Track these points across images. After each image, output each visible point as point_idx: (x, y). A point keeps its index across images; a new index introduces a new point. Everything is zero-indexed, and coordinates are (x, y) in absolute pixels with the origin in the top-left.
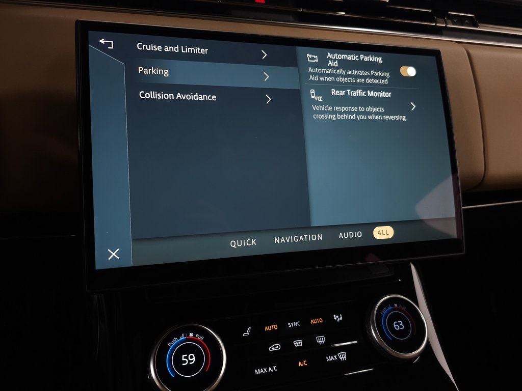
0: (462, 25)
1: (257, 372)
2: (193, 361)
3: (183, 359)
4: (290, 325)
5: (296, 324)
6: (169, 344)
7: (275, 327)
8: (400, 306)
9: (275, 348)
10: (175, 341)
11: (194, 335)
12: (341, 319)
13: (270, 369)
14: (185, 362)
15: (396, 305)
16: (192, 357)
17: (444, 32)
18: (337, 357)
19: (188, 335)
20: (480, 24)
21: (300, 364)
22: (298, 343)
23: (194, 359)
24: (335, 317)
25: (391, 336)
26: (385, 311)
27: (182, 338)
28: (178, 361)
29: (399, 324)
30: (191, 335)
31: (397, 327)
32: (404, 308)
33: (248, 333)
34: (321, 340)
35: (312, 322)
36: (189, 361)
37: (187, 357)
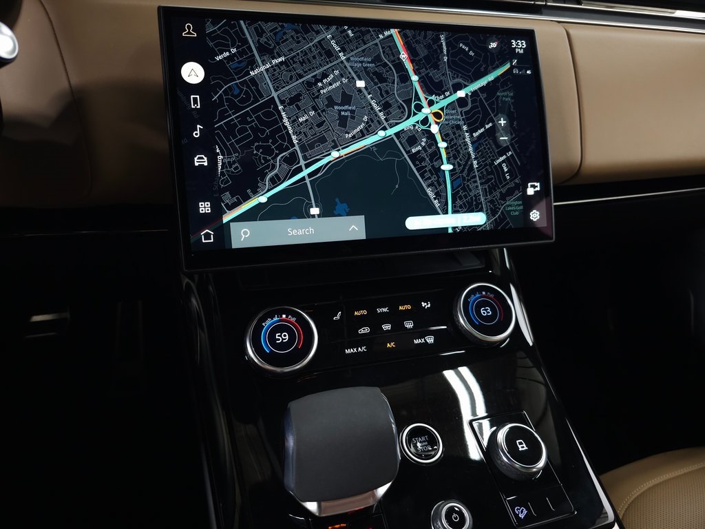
0: (565, 3)
1: (348, 351)
2: (285, 339)
3: (277, 337)
4: (379, 310)
5: (385, 310)
6: (263, 324)
7: (365, 312)
8: (488, 293)
9: (365, 330)
10: (269, 322)
11: (287, 317)
12: (429, 306)
13: (359, 349)
14: (279, 340)
15: (484, 293)
16: (285, 336)
17: (544, 11)
18: (425, 340)
19: (282, 317)
20: (584, 2)
21: (388, 345)
22: (387, 327)
23: (287, 337)
24: (424, 304)
25: (477, 321)
26: (473, 298)
27: (276, 319)
28: (272, 339)
29: (486, 310)
30: (284, 316)
31: (484, 313)
32: (492, 296)
33: (338, 317)
34: (409, 325)
35: (400, 308)
36: (283, 339)
37: (280, 336)
